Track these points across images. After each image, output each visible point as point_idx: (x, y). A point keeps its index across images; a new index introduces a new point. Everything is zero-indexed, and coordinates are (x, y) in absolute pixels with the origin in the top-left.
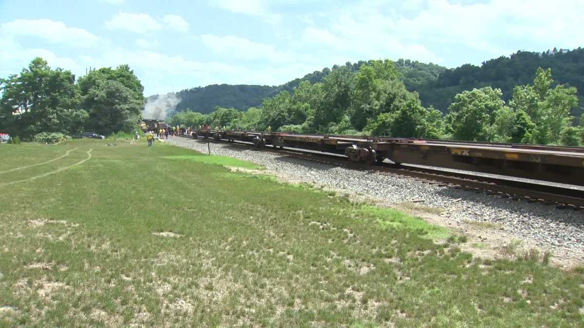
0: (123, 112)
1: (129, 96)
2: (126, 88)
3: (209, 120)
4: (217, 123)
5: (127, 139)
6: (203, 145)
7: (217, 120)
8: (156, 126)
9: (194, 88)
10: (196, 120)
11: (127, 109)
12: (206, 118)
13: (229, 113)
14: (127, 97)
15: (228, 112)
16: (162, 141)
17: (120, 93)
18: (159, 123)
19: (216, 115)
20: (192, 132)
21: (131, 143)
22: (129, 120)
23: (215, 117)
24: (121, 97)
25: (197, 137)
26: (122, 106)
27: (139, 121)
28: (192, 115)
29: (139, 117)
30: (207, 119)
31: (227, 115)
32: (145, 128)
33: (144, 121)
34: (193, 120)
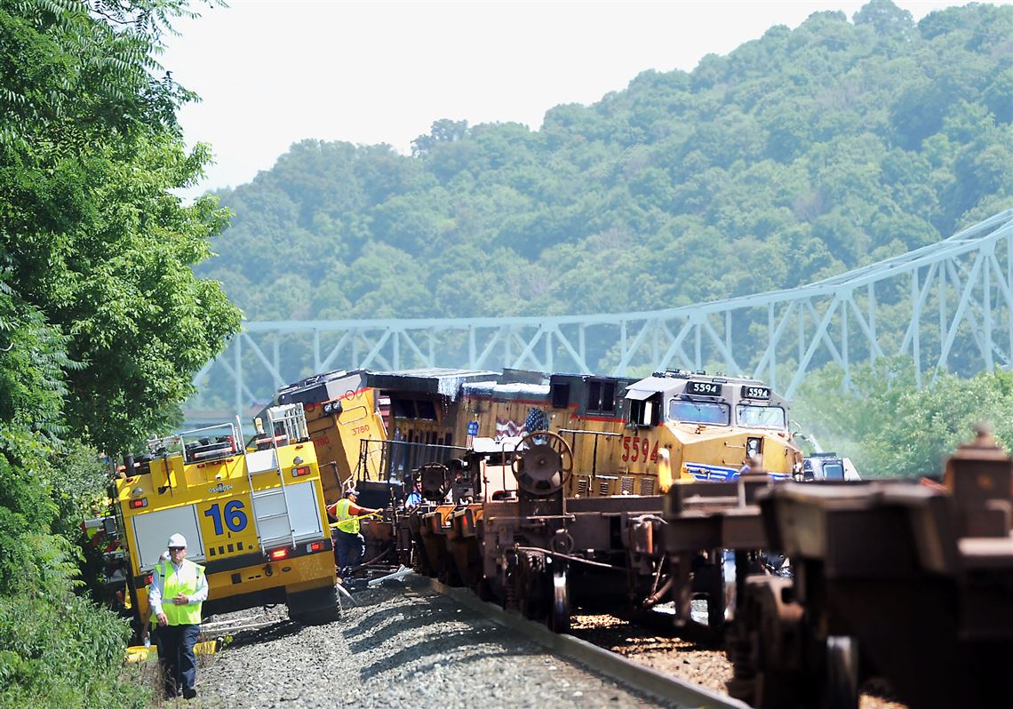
32: (294, 518)
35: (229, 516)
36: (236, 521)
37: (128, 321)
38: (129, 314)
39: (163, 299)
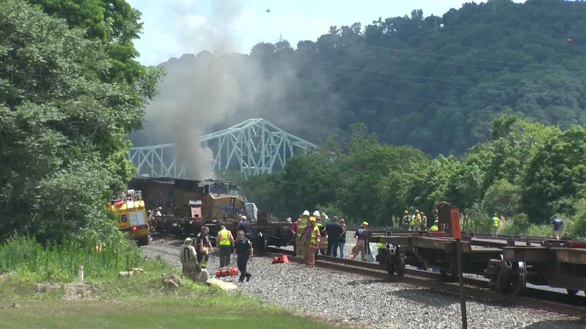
0: (32, 142)
1: (61, 62)
2: (48, 19)
3: (462, 186)
4: (506, 198)
5: (48, 277)
6: (431, 309)
7: (504, 185)
8: (196, 212)
9: (388, 21)
10: (395, 185)
11: (53, 125)
12: (446, 175)
13: (568, 150)
14: (52, 64)
15: (561, 145)
16: (226, 285)
17: (18, 43)
18: (213, 196)
19: (498, 161)
20: (374, 247)
21: (71, 297)
22: (61, 179)
23: (494, 172)
24: (22, 62)
25: (402, 271)
26: (29, 110)
27: (113, 186)
28: (377, 158)
29: (114, 166)
30: (453, 179)
31: (557, 160)
32: (139, 220)
33: (136, 184)
34: (384, 185)
35: (122, 219)
36: (124, 220)
37: (114, 171)
38: (115, 170)
39: (123, 166)
